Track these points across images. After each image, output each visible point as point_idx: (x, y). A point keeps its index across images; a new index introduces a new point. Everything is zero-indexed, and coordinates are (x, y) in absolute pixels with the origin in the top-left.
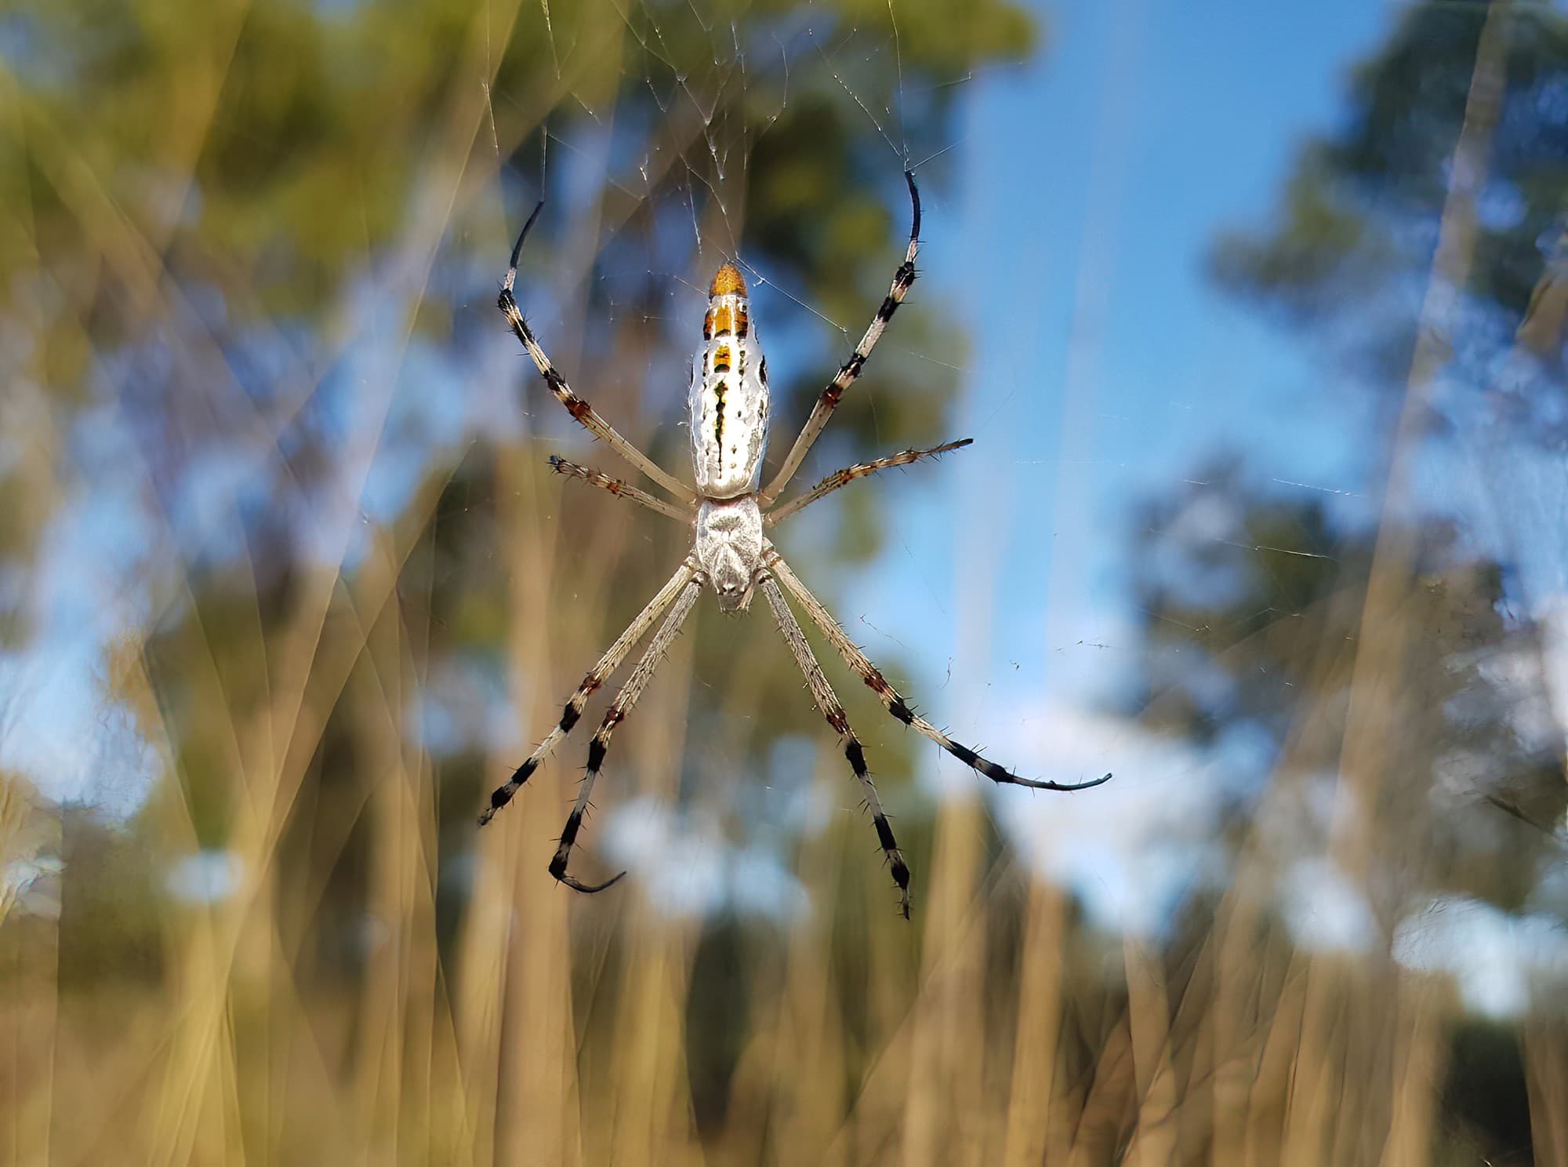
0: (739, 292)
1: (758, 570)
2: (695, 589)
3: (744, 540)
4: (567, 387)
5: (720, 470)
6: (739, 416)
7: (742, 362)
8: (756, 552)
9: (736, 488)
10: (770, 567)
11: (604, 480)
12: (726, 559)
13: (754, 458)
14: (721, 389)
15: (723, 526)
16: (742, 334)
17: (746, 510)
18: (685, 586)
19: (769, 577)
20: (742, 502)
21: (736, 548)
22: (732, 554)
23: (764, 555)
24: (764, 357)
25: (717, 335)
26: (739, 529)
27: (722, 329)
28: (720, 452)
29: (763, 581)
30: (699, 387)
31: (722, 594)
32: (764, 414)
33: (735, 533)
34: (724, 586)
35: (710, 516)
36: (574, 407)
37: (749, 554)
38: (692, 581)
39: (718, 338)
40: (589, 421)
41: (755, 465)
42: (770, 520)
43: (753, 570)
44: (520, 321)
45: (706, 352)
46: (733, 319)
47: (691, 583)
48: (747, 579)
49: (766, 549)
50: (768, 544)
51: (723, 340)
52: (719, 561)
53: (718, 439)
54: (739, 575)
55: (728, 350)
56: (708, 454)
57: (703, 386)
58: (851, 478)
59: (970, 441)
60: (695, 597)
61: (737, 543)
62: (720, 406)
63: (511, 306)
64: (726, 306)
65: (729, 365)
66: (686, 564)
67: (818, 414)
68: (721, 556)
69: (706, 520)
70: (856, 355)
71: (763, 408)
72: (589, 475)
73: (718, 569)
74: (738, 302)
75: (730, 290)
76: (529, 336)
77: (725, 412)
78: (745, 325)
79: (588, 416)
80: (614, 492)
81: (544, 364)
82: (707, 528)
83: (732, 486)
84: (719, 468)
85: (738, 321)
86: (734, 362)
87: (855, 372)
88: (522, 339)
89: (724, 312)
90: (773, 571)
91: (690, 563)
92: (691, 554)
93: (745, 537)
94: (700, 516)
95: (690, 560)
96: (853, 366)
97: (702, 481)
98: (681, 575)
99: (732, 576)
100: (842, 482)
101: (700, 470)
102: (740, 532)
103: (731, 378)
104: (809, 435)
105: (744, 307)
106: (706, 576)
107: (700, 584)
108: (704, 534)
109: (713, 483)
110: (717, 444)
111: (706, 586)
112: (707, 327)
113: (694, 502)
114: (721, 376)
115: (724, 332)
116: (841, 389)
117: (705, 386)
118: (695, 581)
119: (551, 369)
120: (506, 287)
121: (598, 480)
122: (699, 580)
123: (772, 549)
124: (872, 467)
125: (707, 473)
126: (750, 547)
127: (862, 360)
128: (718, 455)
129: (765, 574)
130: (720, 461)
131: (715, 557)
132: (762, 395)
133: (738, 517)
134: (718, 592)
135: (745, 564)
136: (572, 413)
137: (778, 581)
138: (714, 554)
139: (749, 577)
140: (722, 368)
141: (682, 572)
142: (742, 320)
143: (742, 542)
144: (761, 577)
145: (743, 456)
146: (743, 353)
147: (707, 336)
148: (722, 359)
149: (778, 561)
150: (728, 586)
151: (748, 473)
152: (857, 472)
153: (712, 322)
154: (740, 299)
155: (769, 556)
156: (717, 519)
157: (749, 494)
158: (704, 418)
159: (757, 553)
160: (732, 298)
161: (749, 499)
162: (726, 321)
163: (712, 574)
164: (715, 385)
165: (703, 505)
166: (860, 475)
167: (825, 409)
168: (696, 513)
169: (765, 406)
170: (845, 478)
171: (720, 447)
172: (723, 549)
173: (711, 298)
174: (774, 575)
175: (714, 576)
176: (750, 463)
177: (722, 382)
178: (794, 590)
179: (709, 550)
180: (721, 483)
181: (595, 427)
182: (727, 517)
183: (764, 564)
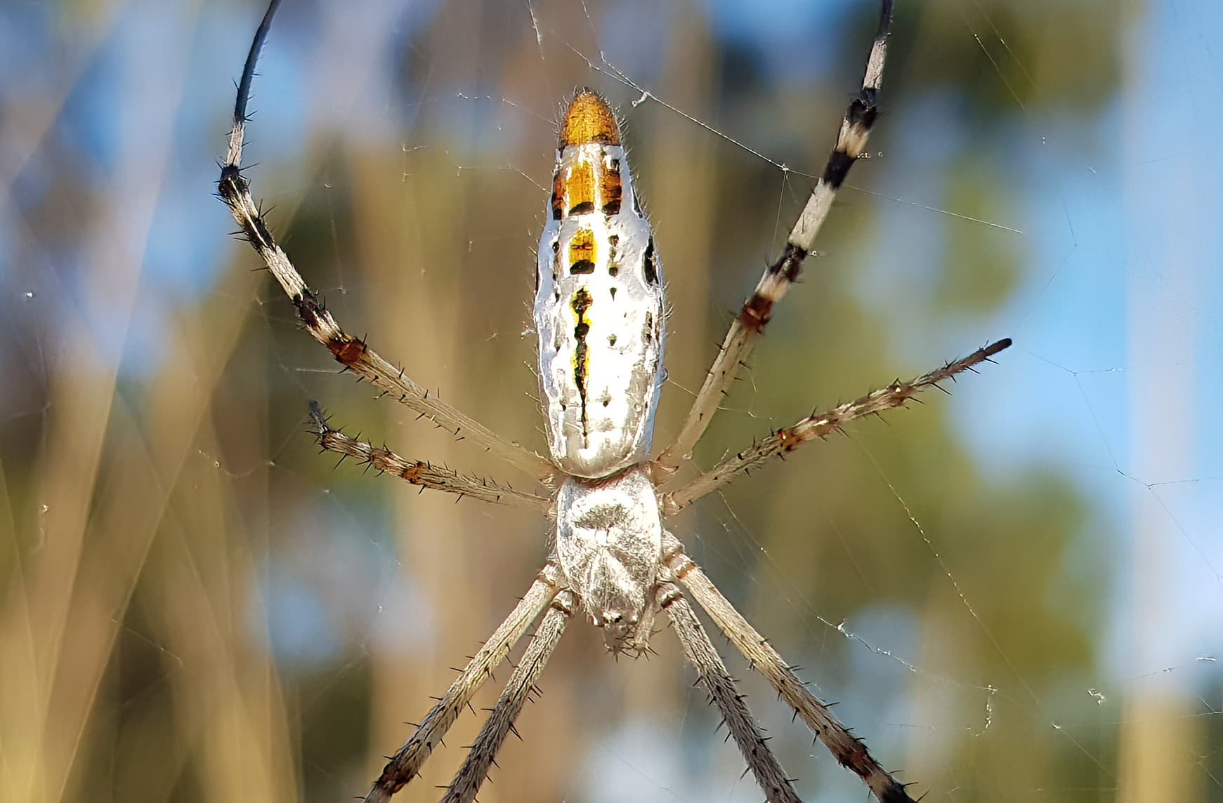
0: (604, 138)
1: (657, 587)
2: (556, 620)
3: (631, 540)
4: (330, 318)
5: (585, 434)
6: (613, 342)
7: (613, 253)
8: (653, 558)
9: (612, 462)
10: (678, 579)
11: (396, 464)
12: (604, 571)
13: (639, 409)
14: (582, 302)
15: (596, 521)
16: (612, 207)
17: (632, 493)
18: (542, 614)
19: (677, 597)
20: (624, 480)
21: (619, 556)
22: (615, 565)
23: (666, 560)
24: (651, 241)
25: (573, 211)
26: (622, 525)
27: (580, 202)
28: (584, 405)
29: (668, 602)
30: (547, 297)
31: (603, 626)
32: (653, 335)
33: (616, 531)
34: (605, 615)
35: (574, 505)
36: (341, 350)
37: (641, 562)
38: (553, 606)
39: (575, 218)
40: (366, 369)
41: (642, 419)
42: (673, 503)
43: (647, 586)
44: (252, 217)
45: (555, 239)
46: (597, 184)
47: (552, 611)
48: (640, 601)
49: (670, 550)
50: (672, 543)
51: (583, 220)
52: (593, 577)
53: (579, 381)
54: (627, 597)
55: (591, 235)
56: (564, 408)
57: (553, 296)
58: (799, 440)
59: (1007, 343)
60: (559, 632)
61: (620, 546)
62: (581, 330)
63: (240, 196)
64: (586, 163)
65: (593, 261)
66: (543, 580)
67: (736, 342)
68: (596, 566)
69: (569, 511)
70: (790, 246)
71: (650, 325)
72: (372, 458)
73: (593, 587)
74: (604, 154)
75: (589, 138)
76: (267, 238)
77: (589, 339)
78: (618, 190)
79: (364, 362)
80: (412, 482)
81: (292, 283)
82: (572, 525)
83: (604, 461)
84: (582, 431)
85: (605, 186)
86: (601, 257)
87: (791, 275)
88: (258, 245)
89: (582, 174)
90: (683, 587)
91: (549, 577)
92: (552, 564)
93: (632, 537)
94: (560, 505)
95: (549, 572)
96: (786, 265)
97: (558, 451)
98: (537, 594)
99: (613, 598)
100: (784, 448)
101: (554, 433)
102: (623, 529)
103: (595, 282)
104: (724, 373)
105: (616, 162)
106: (576, 598)
107: (567, 612)
108: (568, 534)
109: (574, 455)
110: (578, 393)
111: (575, 615)
112: (557, 198)
113: (550, 479)
114: (583, 280)
115: (584, 207)
116: (770, 303)
117: (557, 296)
118: (559, 608)
119: (305, 291)
120: (229, 162)
121: (386, 464)
122: (565, 604)
123: (679, 550)
124: (831, 422)
125: (564, 439)
126: (641, 552)
127: (802, 253)
128: (580, 410)
129: (671, 592)
130: (584, 419)
131: (587, 571)
132: (649, 301)
133: (619, 507)
134: (596, 622)
135: (635, 579)
136: (339, 359)
137: (694, 604)
138: (585, 565)
139: (644, 596)
140: (583, 267)
141: (536, 594)
142: (611, 183)
143: (628, 545)
144: (664, 597)
145: (619, 411)
146: (614, 239)
147: (558, 214)
148: (581, 252)
149: (690, 570)
150: (611, 615)
151: (629, 437)
152: (807, 432)
153: (564, 190)
154: (606, 149)
155: (674, 561)
156: (586, 510)
157: (636, 466)
158: (558, 349)
159: (653, 560)
160: (594, 149)
161: (637, 475)
162: (586, 189)
163: (585, 596)
164: (574, 295)
165: (564, 486)
166: (812, 436)
167: (747, 335)
168: (554, 499)
169: (655, 320)
170: (788, 444)
171: (583, 397)
172: (598, 557)
173: (561, 149)
174: (685, 593)
175: (587, 596)
176: (632, 419)
177: (582, 290)
178: (718, 616)
179: (578, 558)
180: (588, 455)
181: (377, 377)
182: (601, 505)
183: (667, 573)
